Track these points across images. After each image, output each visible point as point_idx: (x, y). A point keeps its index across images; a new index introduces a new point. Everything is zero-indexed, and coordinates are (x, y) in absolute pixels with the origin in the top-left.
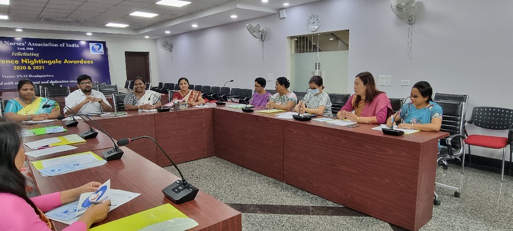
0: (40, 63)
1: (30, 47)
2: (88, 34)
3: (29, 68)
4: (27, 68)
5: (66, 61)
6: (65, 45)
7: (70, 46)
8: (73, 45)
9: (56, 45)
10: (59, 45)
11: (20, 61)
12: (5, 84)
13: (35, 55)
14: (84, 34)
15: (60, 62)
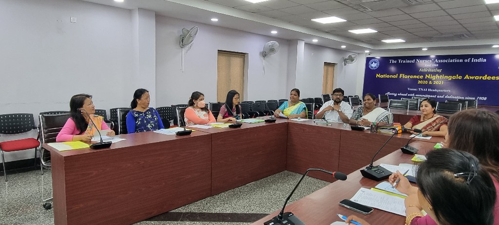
0: (441, 78)
1: (436, 63)
2: (494, 46)
3: (430, 83)
4: (428, 82)
5: (467, 77)
6: (471, 60)
7: (476, 60)
8: (480, 60)
9: (461, 61)
10: (463, 61)
11: (424, 76)
12: (409, 95)
13: (438, 71)
14: (489, 46)
15: (460, 77)
